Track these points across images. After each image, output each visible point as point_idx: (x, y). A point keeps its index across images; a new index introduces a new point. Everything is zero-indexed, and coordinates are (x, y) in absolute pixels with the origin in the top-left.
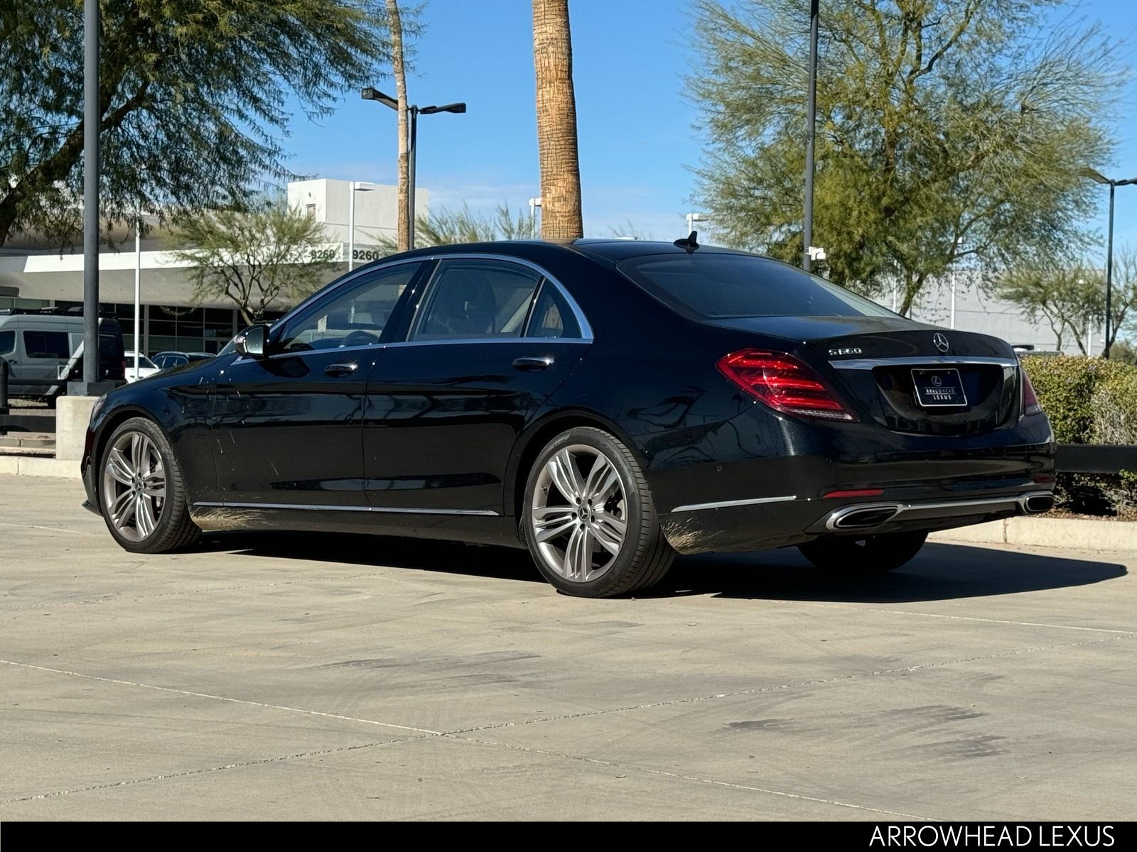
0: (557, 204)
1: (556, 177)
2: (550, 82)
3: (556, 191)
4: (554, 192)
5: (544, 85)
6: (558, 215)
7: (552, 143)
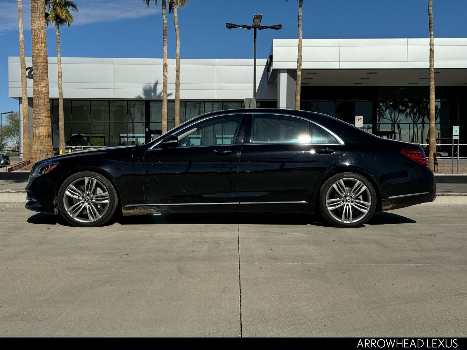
0: (43, 89)
1: (43, 79)
2: (42, 43)
3: (43, 84)
4: (42, 85)
5: (39, 44)
6: (44, 93)
7: (42, 66)
